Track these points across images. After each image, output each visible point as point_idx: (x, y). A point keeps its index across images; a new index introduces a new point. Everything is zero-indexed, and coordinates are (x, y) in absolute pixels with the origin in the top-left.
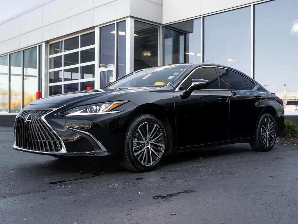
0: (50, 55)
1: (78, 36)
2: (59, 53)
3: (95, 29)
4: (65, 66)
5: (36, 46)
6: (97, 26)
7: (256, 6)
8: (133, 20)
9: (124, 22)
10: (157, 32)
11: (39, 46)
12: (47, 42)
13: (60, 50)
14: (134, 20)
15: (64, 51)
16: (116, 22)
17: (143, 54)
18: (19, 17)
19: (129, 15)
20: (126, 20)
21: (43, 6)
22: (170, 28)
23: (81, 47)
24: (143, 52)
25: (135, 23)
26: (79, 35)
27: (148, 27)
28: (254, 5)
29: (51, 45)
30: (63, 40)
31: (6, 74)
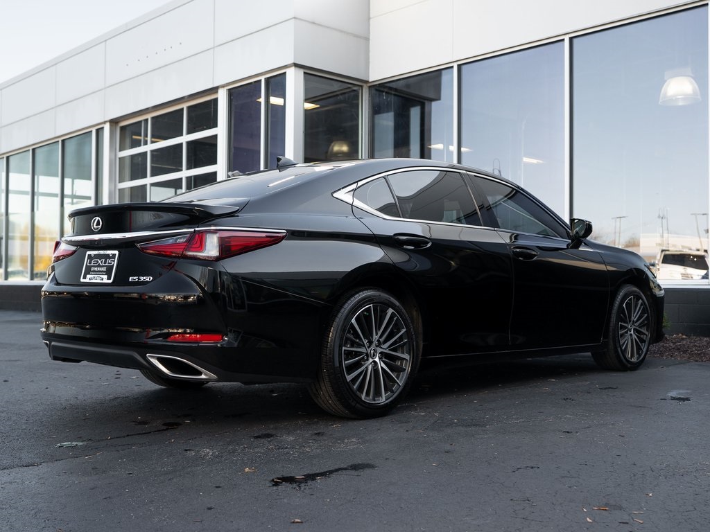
0: (120, 151)
1: (182, 109)
2: (140, 146)
3: (217, 92)
4: (153, 175)
5: (91, 131)
6: (223, 86)
7: (575, 41)
8: (301, 72)
9: (281, 76)
10: (358, 99)
11: (98, 131)
12: (114, 122)
13: (142, 138)
14: (305, 73)
15: (152, 142)
16: (263, 78)
17: (331, 148)
18: (54, 67)
19: (291, 61)
20: (285, 73)
21: (105, 41)
22: (386, 90)
23: (189, 132)
24: (332, 142)
25: (306, 80)
26: (185, 106)
27: (335, 87)
28: (571, 39)
29: (123, 128)
30: (149, 116)
31: (25, 193)
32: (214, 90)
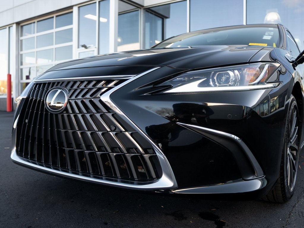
0: (21, 37)
2: (31, 34)
4: (37, 47)
5: (6, 28)
6: (76, 5)
12: (18, 23)
13: (32, 31)
15: (37, 32)
16: (97, 1)
26: (54, 15)
30: (36, 21)
32: (71, 7)
